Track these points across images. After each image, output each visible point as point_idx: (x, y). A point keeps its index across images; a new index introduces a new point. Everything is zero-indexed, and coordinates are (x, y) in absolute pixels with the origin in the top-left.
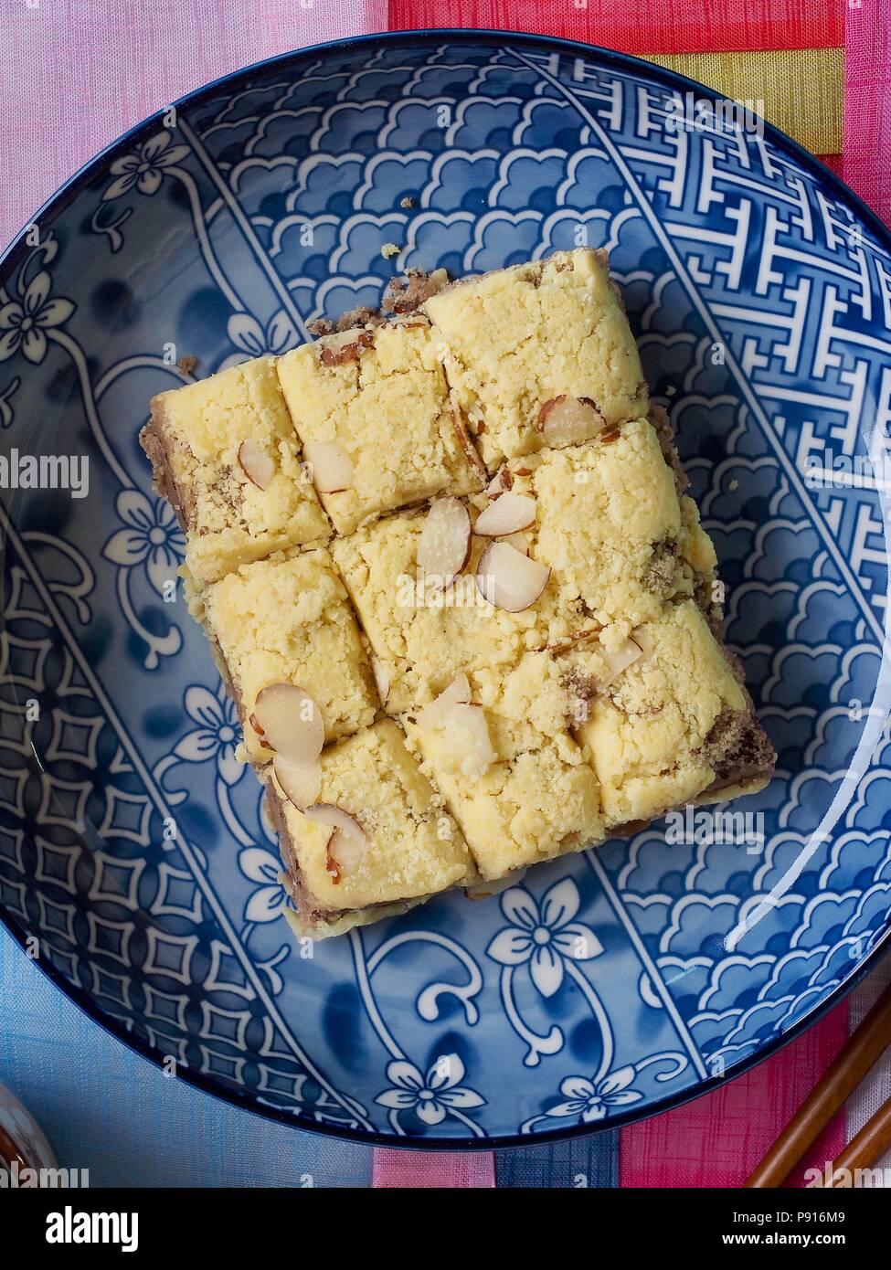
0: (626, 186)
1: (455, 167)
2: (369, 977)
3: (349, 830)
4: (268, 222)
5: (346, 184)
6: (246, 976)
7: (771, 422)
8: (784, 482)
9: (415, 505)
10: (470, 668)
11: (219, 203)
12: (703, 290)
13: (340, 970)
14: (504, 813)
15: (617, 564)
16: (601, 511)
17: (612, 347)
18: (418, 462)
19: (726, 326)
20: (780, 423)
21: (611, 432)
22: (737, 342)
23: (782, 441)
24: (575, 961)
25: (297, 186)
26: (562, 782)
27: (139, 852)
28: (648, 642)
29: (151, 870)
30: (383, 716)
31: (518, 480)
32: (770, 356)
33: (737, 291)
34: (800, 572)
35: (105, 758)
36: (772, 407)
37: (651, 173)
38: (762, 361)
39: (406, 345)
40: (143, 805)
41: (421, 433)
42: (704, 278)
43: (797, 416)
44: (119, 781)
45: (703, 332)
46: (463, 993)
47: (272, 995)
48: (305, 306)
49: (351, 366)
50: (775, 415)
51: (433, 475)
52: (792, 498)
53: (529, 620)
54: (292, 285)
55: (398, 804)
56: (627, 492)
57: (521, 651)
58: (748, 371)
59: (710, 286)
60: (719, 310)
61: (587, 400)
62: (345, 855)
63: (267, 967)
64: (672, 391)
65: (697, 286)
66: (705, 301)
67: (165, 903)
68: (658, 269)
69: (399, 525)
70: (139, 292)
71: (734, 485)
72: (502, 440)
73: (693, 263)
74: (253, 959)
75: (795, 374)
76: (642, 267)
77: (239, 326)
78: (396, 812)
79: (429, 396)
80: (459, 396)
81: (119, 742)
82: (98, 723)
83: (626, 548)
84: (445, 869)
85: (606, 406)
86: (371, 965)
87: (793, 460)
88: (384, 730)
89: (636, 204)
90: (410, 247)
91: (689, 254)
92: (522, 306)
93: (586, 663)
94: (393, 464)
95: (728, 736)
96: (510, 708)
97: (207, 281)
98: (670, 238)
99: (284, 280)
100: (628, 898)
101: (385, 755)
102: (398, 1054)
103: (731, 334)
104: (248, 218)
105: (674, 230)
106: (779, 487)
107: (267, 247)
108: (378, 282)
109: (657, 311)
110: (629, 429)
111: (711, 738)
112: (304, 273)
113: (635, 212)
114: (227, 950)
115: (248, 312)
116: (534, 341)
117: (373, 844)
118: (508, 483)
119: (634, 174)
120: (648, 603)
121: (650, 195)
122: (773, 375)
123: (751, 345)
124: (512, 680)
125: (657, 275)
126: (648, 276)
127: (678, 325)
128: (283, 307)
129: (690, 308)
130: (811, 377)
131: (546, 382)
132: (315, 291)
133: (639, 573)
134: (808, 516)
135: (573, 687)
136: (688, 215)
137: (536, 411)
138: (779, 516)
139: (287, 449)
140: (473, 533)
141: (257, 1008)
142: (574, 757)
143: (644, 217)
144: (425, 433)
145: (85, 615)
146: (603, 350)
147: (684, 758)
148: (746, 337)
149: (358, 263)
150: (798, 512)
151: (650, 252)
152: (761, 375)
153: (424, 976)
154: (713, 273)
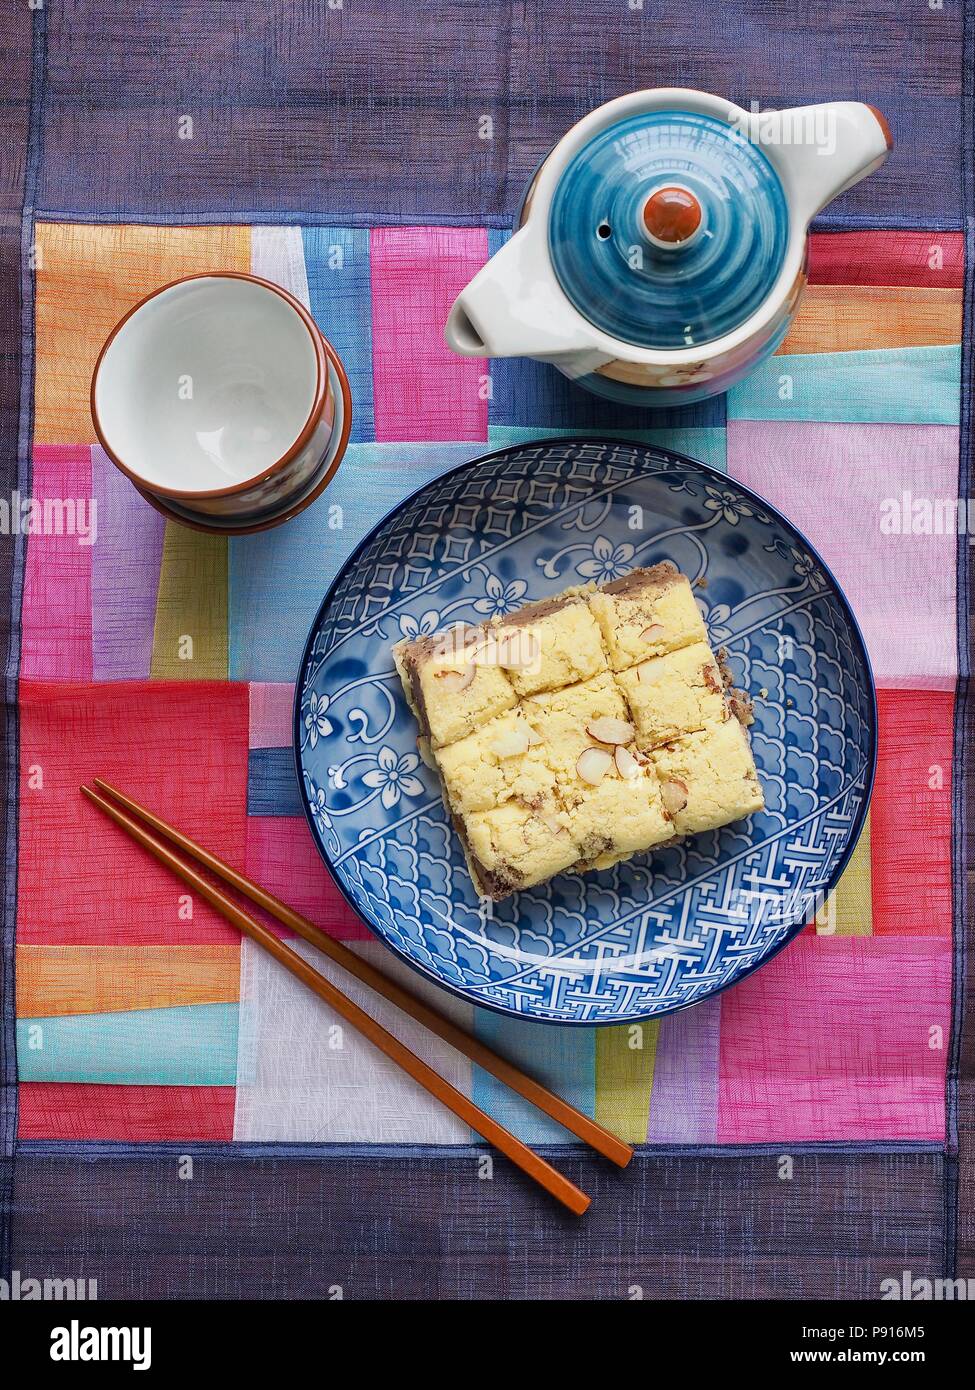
0: (799, 820)
1: (809, 729)
2: (370, 682)
3: (463, 682)
4: (780, 627)
5: (800, 670)
6: (371, 617)
7: (672, 898)
8: (640, 905)
9: (630, 716)
10: (547, 744)
11: (790, 602)
12: (742, 862)
13: (375, 667)
15: (601, 821)
16: (628, 813)
17: (713, 817)
18: (653, 718)
19: (723, 873)
20: (671, 903)
21: (669, 817)
22: (715, 879)
23: (661, 904)
24: (381, 793)
25: (799, 644)
26: (488, 793)
27: (438, 557)
28: (560, 836)
29: (428, 563)
30: (521, 699)
31: (644, 769)
32: (707, 897)
33: (742, 880)
34: (591, 913)
35: (488, 537)
36: (679, 898)
37: (804, 834)
38: (704, 893)
39: (715, 711)
40: (463, 559)
41: (668, 720)
42: (749, 862)
43: (676, 911)
44: (477, 544)
45: (720, 861)
46: (363, 734)
47: (362, 630)
48: (734, 647)
49: (703, 683)
50: (676, 900)
51: (646, 725)
52: (631, 909)
53: (573, 775)
54: (746, 639)
55: (476, 708)
56: (638, 825)
57: (556, 771)
58: (698, 886)
59: (745, 865)
60: (732, 870)
61: (686, 805)
62: (450, 679)
63: (376, 627)
64: (688, 845)
65: (745, 858)
66: (737, 862)
67: (410, 571)
68: (754, 838)
69: (621, 708)
70: (741, 558)
71: (638, 878)
72: (665, 761)
73: (757, 856)
74: (381, 619)
75: (698, 911)
76: (755, 828)
77: (724, 611)
78: (472, 707)
79: (687, 723)
80: (687, 738)
81: (497, 545)
82: (508, 534)
83: (610, 825)
84: (442, 732)
85: (683, 814)
86: (376, 683)
87: (651, 909)
89: (789, 825)
90: (766, 704)
91: (762, 854)
92: (734, 772)
93: (549, 805)
94: (653, 705)
95: (511, 877)
96: (526, 766)
97: (748, 594)
98: (771, 844)
99: (748, 635)
100: (415, 822)
101: (501, 701)
102: (332, 700)
103: (719, 876)
104: (782, 617)
105: (775, 846)
106: (637, 902)
107: (766, 626)
108: (747, 686)
109: (731, 837)
110: (670, 825)
111: (510, 868)
112: (752, 646)
113: (784, 825)
114: (385, 605)
115: (731, 615)
116: (716, 778)
117: (456, 695)
118: (642, 764)
119: (804, 825)
120: (581, 836)
121: (794, 833)
122: (697, 899)
123: (713, 887)
124: (540, 768)
125: (750, 837)
126: (750, 832)
127: (724, 848)
128: (734, 635)
129: (733, 854)
130: (696, 919)
131: (695, 784)
132: (743, 652)
133: (596, 832)
134: (621, 918)
135: (538, 798)
136: (783, 853)
137: (680, 778)
138: (621, 902)
139: (660, 649)
140: (616, 745)
141: (357, 623)
142: (501, 798)
143: (782, 830)
144: (669, 722)
145: (565, 526)
146: (712, 813)
147: (501, 855)
148: (717, 884)
149: (757, 675)
150: (623, 913)
151: (764, 834)
152: (697, 892)
154: (752, 867)
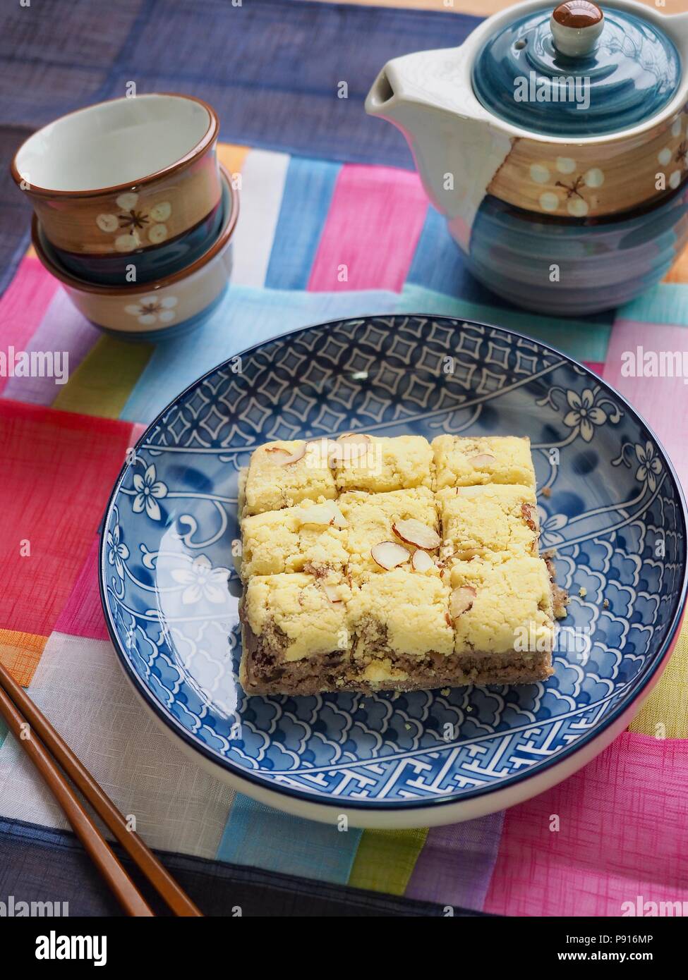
0: (588, 705)
1: (619, 628)
2: (212, 500)
4: (612, 539)
5: (623, 578)
6: (232, 447)
7: (437, 752)
8: (401, 751)
9: (441, 530)
10: (351, 529)
11: (626, 515)
12: (520, 734)
13: (221, 489)
14: (273, 525)
15: (381, 601)
16: (410, 601)
18: (461, 527)
19: (497, 742)
20: (436, 756)
21: (452, 623)
22: (488, 745)
23: (425, 754)
24: (183, 590)
25: (627, 554)
26: (279, 553)
27: (310, 420)
28: (336, 606)
29: (299, 423)
30: (340, 490)
31: (439, 570)
32: (474, 758)
33: (515, 749)
34: (350, 746)
35: (360, 418)
36: (445, 754)
37: (591, 716)
38: (472, 754)
39: (523, 539)
40: (331, 428)
41: (475, 531)
42: (527, 735)
43: (438, 764)
44: (348, 420)
45: (497, 730)
46: (187, 537)
47: (219, 454)
48: (564, 551)
50: (441, 754)
51: (452, 533)
52: (392, 752)
53: (366, 556)
54: (577, 547)
55: (295, 483)
56: (417, 615)
57: (351, 552)
58: (468, 747)
59: (522, 737)
60: (507, 739)
61: (471, 606)
62: (278, 455)
63: (234, 458)
64: (469, 709)
65: (524, 731)
66: (514, 734)
67: (281, 424)
68: (539, 715)
69: (433, 517)
70: (588, 478)
71: (408, 727)
72: (460, 568)
73: (538, 731)
74: (240, 453)
75: (460, 767)
76: (542, 708)
77: (561, 520)
78: (290, 481)
79: (494, 541)
80: (489, 553)
81: (366, 426)
82: (379, 419)
83: (388, 608)
84: (255, 495)
85: (466, 618)
86: (218, 505)
87: (412, 757)
88: (333, 491)
89: (577, 708)
90: (582, 603)
91: (542, 730)
93: (334, 576)
94: (463, 515)
95: (275, 641)
96: (324, 538)
97: (588, 508)
98: (555, 722)
99: (580, 544)
100: (206, 623)
101: (320, 485)
102: (170, 495)
103: (492, 742)
104: (616, 531)
105: (558, 725)
106: (400, 748)
107: (599, 538)
108: (568, 586)
109: (516, 711)
110: (450, 632)
111: (278, 630)
112: (581, 553)
113: (573, 707)
114: (248, 443)
115: (567, 524)
116: (507, 588)
117: (279, 468)
118: (439, 566)
119: (594, 708)
120: (357, 611)
121: (581, 715)
122: (463, 757)
123: (483, 750)
124: (338, 543)
125: (535, 714)
126: (536, 710)
127: (505, 719)
128: (566, 541)
129: (512, 726)
130: (456, 774)
131: (485, 591)
132: (571, 557)
133: (373, 612)
134: (379, 757)
135: (325, 566)
136: (565, 730)
137: (472, 585)
138: (383, 744)
140: (419, 548)
141: (215, 444)
142: (289, 561)
143: (569, 712)
144: (475, 533)
145: (433, 425)
146: (497, 624)
147: (272, 611)
148: (488, 749)
149: (578, 579)
150: (382, 753)
151: (549, 712)
152: (465, 752)
153: (202, 524)
154: (529, 739)
